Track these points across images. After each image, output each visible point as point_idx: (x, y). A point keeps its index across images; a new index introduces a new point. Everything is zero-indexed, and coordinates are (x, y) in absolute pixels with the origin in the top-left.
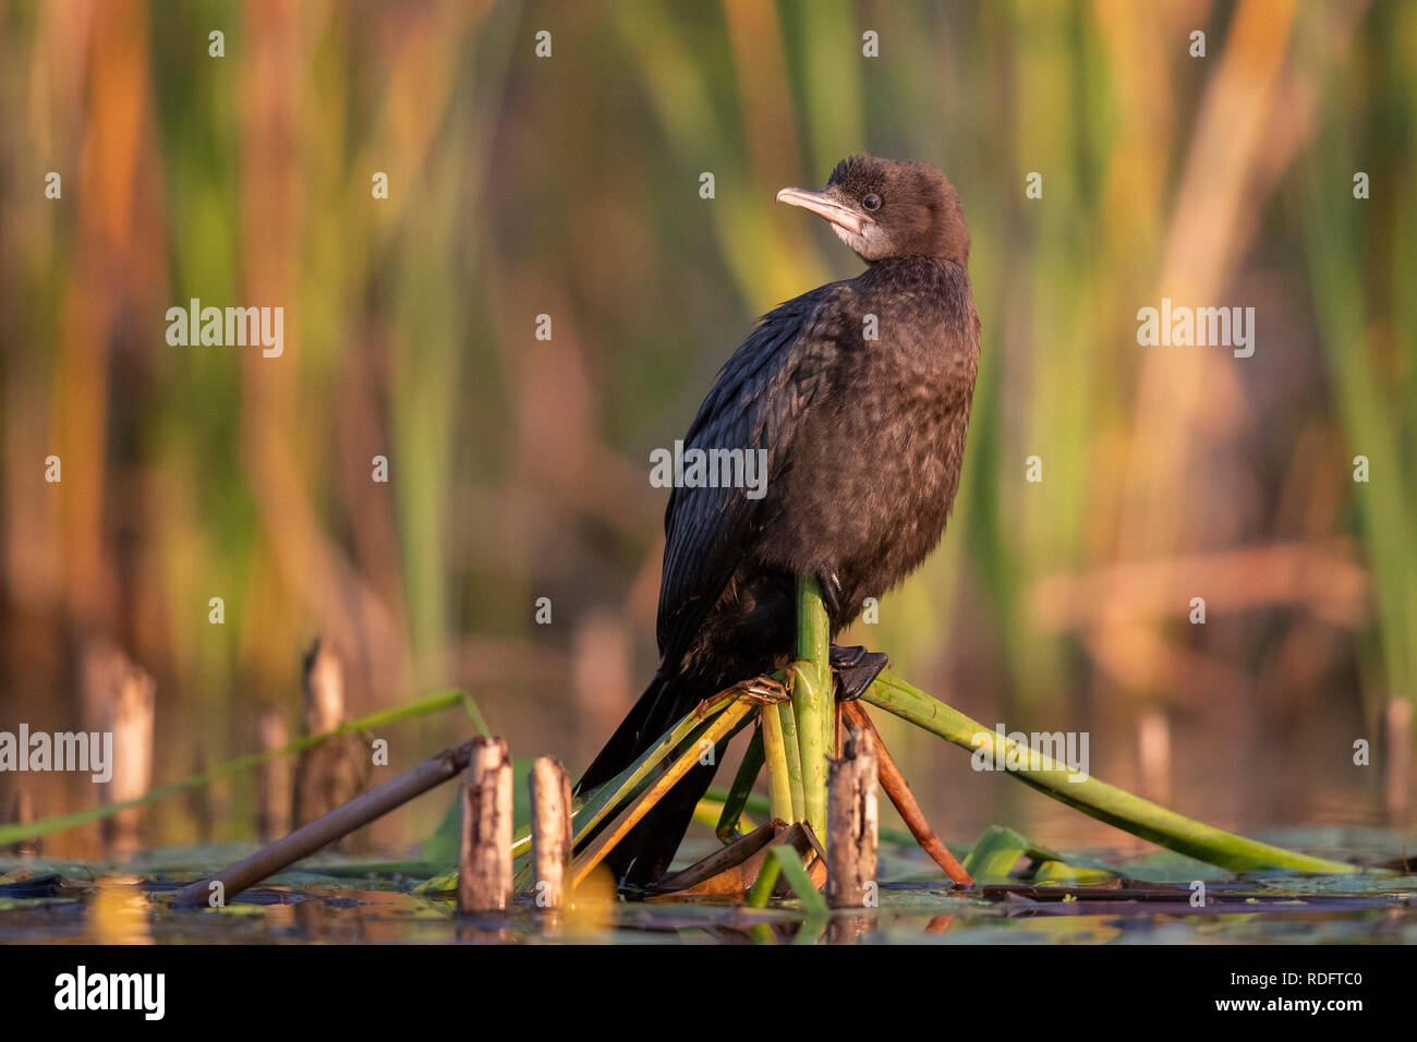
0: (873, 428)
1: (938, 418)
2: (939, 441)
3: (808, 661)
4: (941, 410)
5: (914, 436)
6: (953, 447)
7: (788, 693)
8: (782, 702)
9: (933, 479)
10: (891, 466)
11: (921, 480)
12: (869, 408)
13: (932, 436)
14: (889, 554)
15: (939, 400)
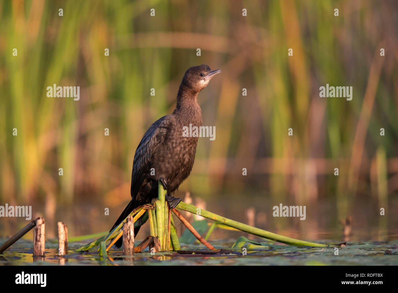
0: (173, 148)
1: (189, 145)
2: (189, 151)
3: (159, 200)
4: (189, 143)
5: (182, 150)
6: (192, 152)
7: (154, 207)
8: (152, 209)
9: (187, 160)
10: (177, 157)
11: (184, 160)
12: (173, 143)
13: (187, 150)
14: (177, 176)
15: (189, 142)
